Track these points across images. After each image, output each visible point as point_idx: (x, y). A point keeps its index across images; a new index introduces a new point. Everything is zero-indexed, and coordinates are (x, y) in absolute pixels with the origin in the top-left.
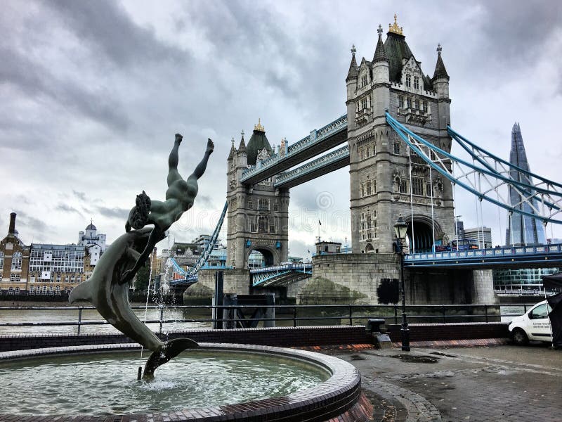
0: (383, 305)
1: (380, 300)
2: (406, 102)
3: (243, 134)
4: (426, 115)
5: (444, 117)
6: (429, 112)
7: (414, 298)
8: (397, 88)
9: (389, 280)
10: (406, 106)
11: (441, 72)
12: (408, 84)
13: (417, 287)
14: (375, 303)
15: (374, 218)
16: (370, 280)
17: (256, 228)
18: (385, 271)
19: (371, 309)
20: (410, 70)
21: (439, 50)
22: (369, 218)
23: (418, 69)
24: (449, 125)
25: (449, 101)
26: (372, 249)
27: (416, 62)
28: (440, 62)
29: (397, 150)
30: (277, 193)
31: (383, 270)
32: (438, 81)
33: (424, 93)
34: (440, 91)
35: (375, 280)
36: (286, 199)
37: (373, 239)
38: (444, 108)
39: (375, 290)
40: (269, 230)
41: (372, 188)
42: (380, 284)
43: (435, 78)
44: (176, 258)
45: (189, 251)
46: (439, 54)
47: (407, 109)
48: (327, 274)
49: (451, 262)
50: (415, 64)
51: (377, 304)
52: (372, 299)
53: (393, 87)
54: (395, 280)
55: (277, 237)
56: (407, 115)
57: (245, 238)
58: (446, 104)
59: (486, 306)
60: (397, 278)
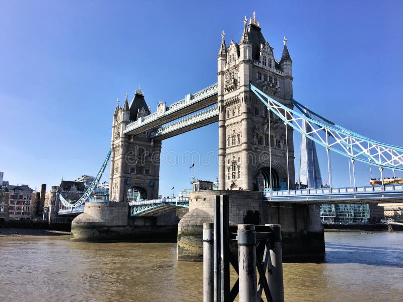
2: (263, 77)
5: (289, 90)
6: (278, 86)
8: (257, 65)
9: (252, 211)
10: (263, 79)
11: (286, 57)
12: (264, 63)
15: (238, 163)
16: (238, 212)
17: (134, 170)
18: (249, 204)
20: (266, 52)
22: (234, 163)
24: (292, 96)
25: (292, 79)
26: (236, 187)
27: (270, 48)
28: (286, 50)
29: (257, 113)
30: (152, 144)
32: (285, 63)
33: (275, 71)
34: (286, 71)
35: (242, 212)
36: (159, 148)
37: (237, 179)
38: (289, 83)
39: (242, 219)
40: (144, 172)
41: (237, 140)
42: (245, 214)
43: (282, 61)
44: (63, 193)
45: (74, 187)
47: (264, 82)
48: (204, 206)
53: (254, 64)
55: (150, 178)
56: (264, 86)
57: (125, 177)
58: (289, 80)
60: (258, 210)
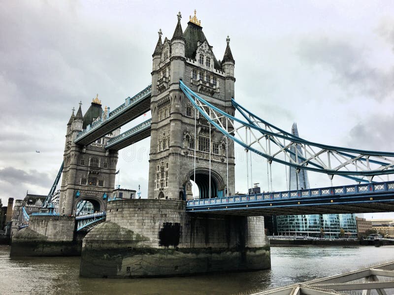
0: (163, 247)
1: (161, 244)
2: (198, 76)
3: (81, 104)
4: (214, 87)
5: (229, 91)
6: (218, 86)
7: (194, 241)
8: (192, 63)
9: (171, 223)
10: (198, 79)
11: (229, 57)
12: (201, 61)
13: (197, 230)
14: (156, 246)
15: (166, 169)
16: (153, 224)
17: (86, 182)
18: (168, 215)
19: (151, 251)
20: (204, 51)
21: (228, 40)
22: (163, 169)
23: (210, 52)
24: (233, 97)
25: (234, 80)
26: (163, 196)
27: (209, 46)
28: (228, 50)
29: (189, 113)
30: (107, 154)
31: (166, 215)
32: (226, 63)
33: (214, 71)
34: (227, 71)
35: (157, 224)
36: (115, 159)
37: (165, 188)
38: (230, 84)
39: (157, 233)
40: (98, 183)
41: (167, 144)
42: (162, 227)
43: (224, 61)
44: (27, 207)
45: (39, 202)
46: (228, 43)
47: (199, 81)
48: (116, 218)
49: (222, 207)
50: (207, 47)
51: (158, 247)
52: (154, 242)
53: (188, 61)
54: (176, 224)
55: (104, 190)
56: (199, 85)
57: (75, 189)
58: (231, 81)
59: (256, 248)
60: (179, 222)
